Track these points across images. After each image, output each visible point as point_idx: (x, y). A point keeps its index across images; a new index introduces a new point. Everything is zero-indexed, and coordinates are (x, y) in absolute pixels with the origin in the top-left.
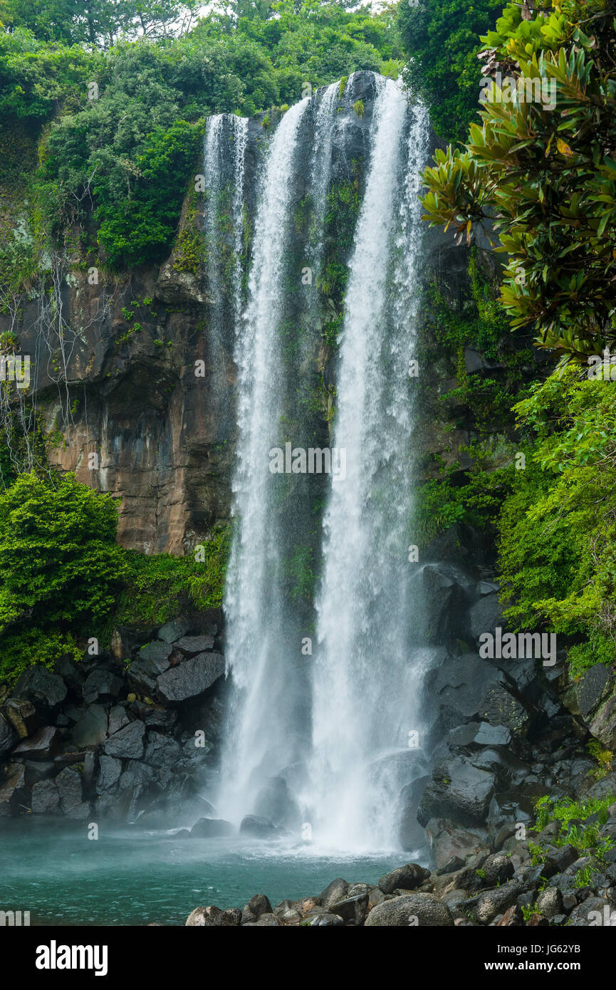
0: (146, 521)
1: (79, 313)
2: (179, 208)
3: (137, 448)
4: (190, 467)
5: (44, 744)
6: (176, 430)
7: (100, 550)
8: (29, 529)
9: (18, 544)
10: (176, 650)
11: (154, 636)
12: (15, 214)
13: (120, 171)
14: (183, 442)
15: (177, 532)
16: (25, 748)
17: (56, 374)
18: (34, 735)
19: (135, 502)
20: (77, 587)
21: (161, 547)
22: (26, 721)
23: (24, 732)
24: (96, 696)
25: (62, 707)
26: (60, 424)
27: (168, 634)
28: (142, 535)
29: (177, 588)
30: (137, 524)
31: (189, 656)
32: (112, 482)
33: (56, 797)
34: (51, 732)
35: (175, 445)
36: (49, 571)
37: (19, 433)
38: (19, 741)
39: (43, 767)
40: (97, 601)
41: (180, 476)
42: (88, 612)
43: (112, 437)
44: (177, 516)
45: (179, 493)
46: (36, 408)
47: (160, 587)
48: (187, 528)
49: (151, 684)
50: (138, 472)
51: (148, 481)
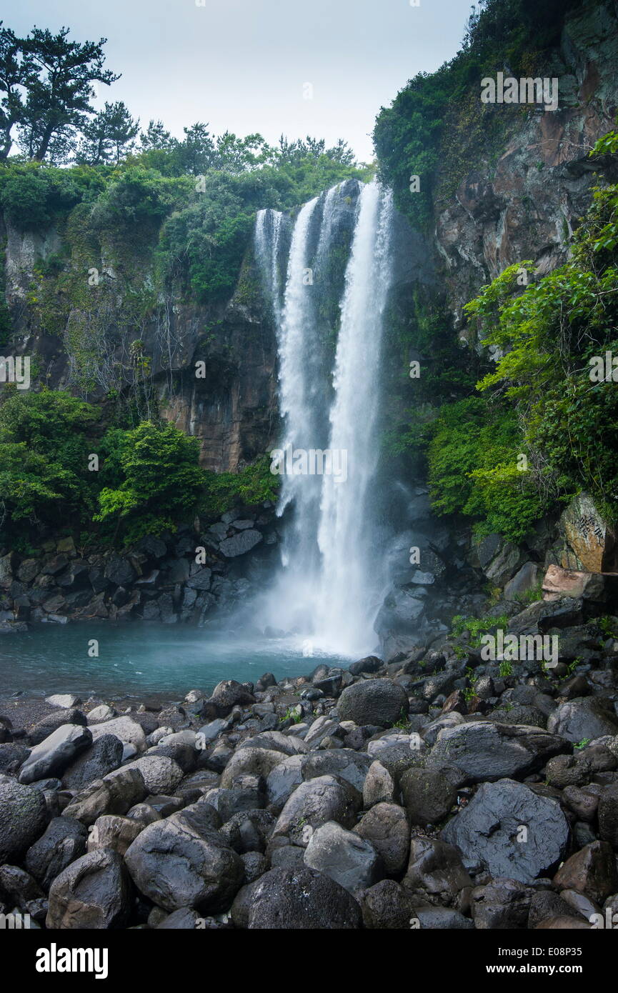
0: (216, 453)
1: (179, 329)
2: (240, 266)
3: (212, 411)
4: (242, 422)
5: (152, 580)
6: (235, 399)
7: (187, 468)
8: (145, 454)
9: (139, 462)
10: (232, 528)
11: (219, 519)
12: (145, 273)
13: (206, 243)
14: (239, 407)
15: (234, 460)
16: (141, 581)
17: (165, 365)
18: (147, 574)
19: (210, 442)
20: (174, 489)
21: (225, 468)
22: (142, 566)
23: (140, 572)
24: (183, 553)
25: (164, 559)
26: (167, 395)
27: (227, 518)
28: (214, 462)
29: (233, 492)
30: (211, 455)
31: (238, 531)
32: (197, 430)
33: (158, 610)
34: (157, 573)
35: (234, 409)
36: (158, 480)
37: (143, 400)
38: (139, 578)
39: (152, 593)
40: (185, 499)
41: (237, 427)
42: (181, 505)
43: (197, 403)
44: (234, 450)
45: (236, 437)
46: (153, 386)
47: (224, 491)
48: (240, 458)
49: (216, 547)
50: (212, 425)
51: (218, 430)
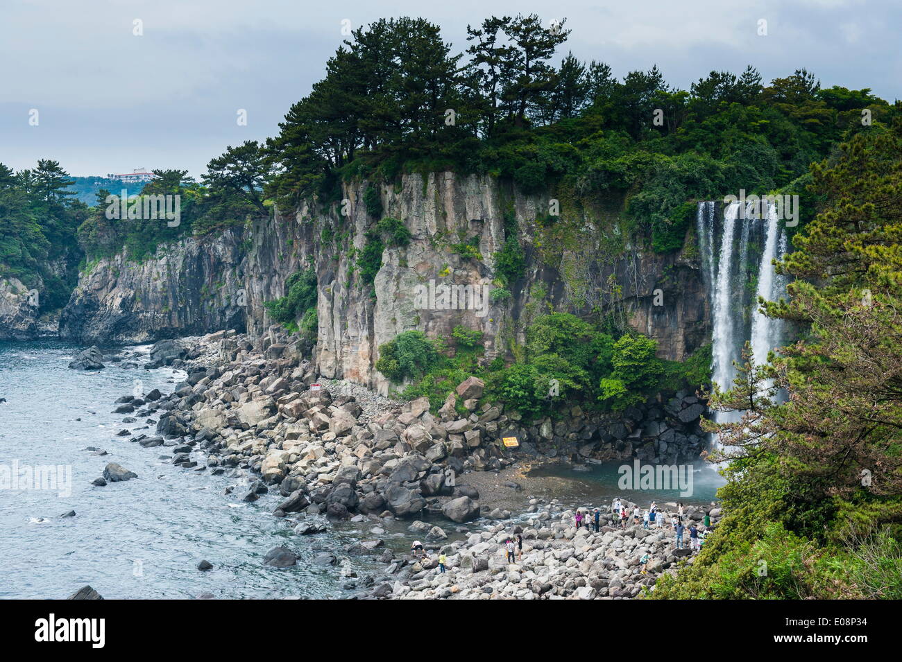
0: (666, 347)
1: (643, 270)
2: (685, 233)
3: (663, 318)
4: (685, 328)
5: (638, 435)
6: (680, 313)
7: (653, 363)
8: (629, 358)
9: (625, 363)
10: (684, 402)
11: (674, 396)
12: (614, 223)
13: (664, 223)
14: (683, 319)
15: (680, 353)
16: (631, 437)
17: (633, 292)
18: (634, 432)
19: (662, 340)
20: (645, 377)
21: (673, 358)
22: (632, 427)
23: (631, 430)
24: (654, 418)
25: (641, 421)
26: (633, 308)
27: (679, 395)
28: (665, 353)
29: (681, 377)
30: (663, 348)
31: (689, 405)
32: (653, 332)
33: (645, 455)
34: (640, 431)
35: (679, 319)
36: (637, 372)
37: (617, 311)
38: (630, 434)
39: (638, 443)
40: (651, 382)
41: (682, 331)
42: (649, 386)
43: (653, 314)
44: (680, 346)
45: (681, 338)
46: (624, 303)
47: (674, 376)
48: (684, 352)
49: (675, 415)
50: (663, 328)
51: (667, 331)
